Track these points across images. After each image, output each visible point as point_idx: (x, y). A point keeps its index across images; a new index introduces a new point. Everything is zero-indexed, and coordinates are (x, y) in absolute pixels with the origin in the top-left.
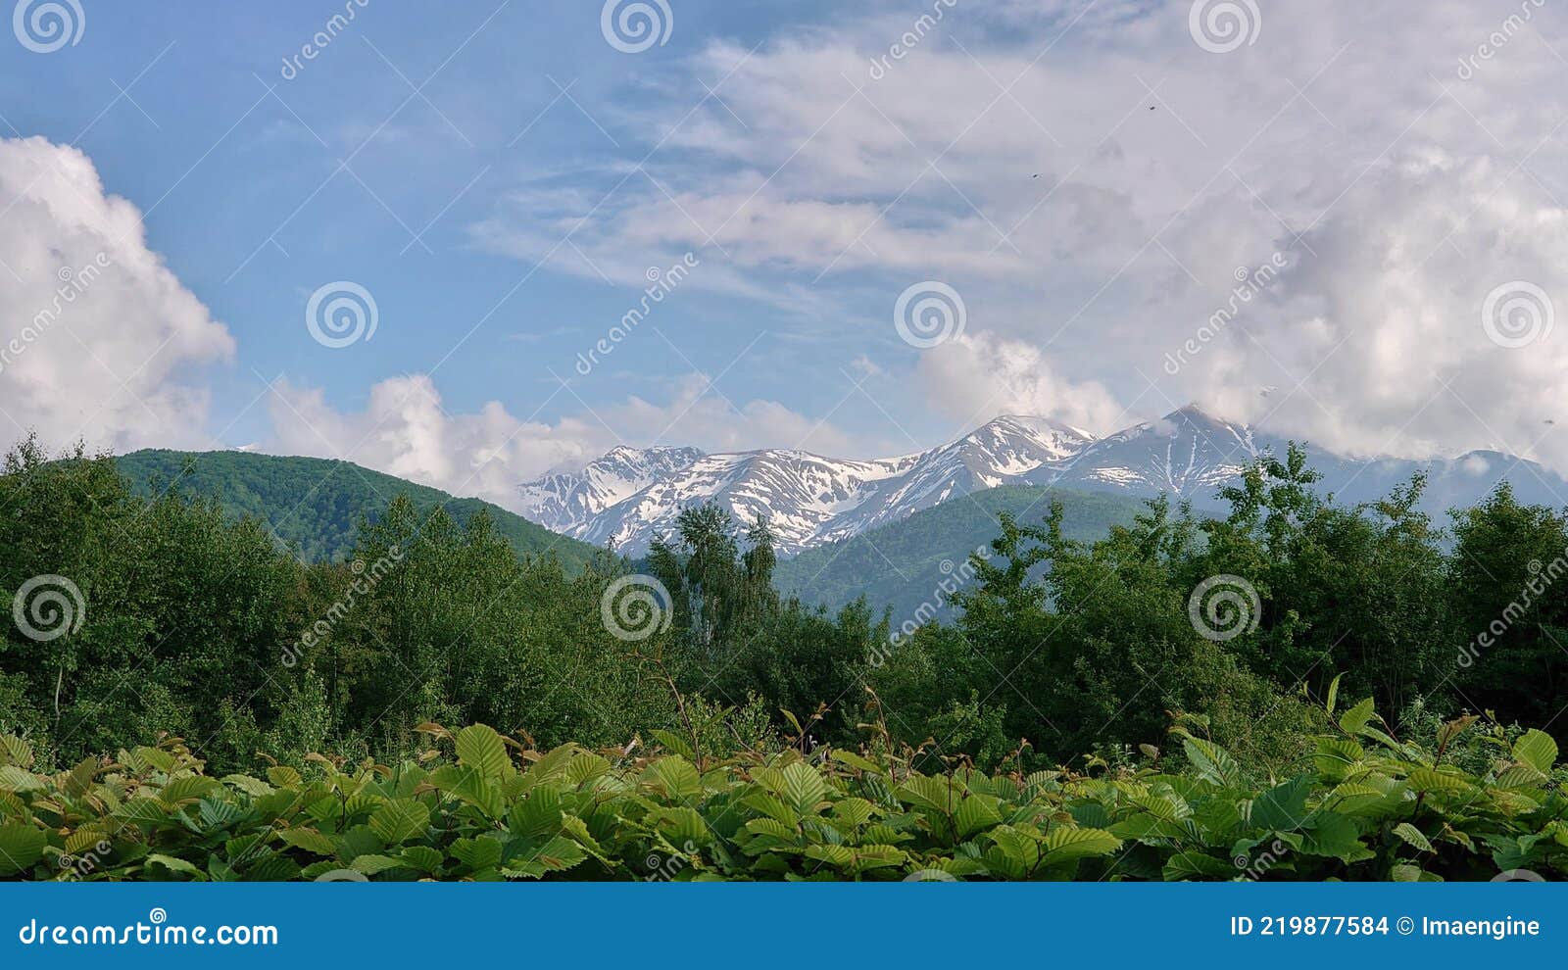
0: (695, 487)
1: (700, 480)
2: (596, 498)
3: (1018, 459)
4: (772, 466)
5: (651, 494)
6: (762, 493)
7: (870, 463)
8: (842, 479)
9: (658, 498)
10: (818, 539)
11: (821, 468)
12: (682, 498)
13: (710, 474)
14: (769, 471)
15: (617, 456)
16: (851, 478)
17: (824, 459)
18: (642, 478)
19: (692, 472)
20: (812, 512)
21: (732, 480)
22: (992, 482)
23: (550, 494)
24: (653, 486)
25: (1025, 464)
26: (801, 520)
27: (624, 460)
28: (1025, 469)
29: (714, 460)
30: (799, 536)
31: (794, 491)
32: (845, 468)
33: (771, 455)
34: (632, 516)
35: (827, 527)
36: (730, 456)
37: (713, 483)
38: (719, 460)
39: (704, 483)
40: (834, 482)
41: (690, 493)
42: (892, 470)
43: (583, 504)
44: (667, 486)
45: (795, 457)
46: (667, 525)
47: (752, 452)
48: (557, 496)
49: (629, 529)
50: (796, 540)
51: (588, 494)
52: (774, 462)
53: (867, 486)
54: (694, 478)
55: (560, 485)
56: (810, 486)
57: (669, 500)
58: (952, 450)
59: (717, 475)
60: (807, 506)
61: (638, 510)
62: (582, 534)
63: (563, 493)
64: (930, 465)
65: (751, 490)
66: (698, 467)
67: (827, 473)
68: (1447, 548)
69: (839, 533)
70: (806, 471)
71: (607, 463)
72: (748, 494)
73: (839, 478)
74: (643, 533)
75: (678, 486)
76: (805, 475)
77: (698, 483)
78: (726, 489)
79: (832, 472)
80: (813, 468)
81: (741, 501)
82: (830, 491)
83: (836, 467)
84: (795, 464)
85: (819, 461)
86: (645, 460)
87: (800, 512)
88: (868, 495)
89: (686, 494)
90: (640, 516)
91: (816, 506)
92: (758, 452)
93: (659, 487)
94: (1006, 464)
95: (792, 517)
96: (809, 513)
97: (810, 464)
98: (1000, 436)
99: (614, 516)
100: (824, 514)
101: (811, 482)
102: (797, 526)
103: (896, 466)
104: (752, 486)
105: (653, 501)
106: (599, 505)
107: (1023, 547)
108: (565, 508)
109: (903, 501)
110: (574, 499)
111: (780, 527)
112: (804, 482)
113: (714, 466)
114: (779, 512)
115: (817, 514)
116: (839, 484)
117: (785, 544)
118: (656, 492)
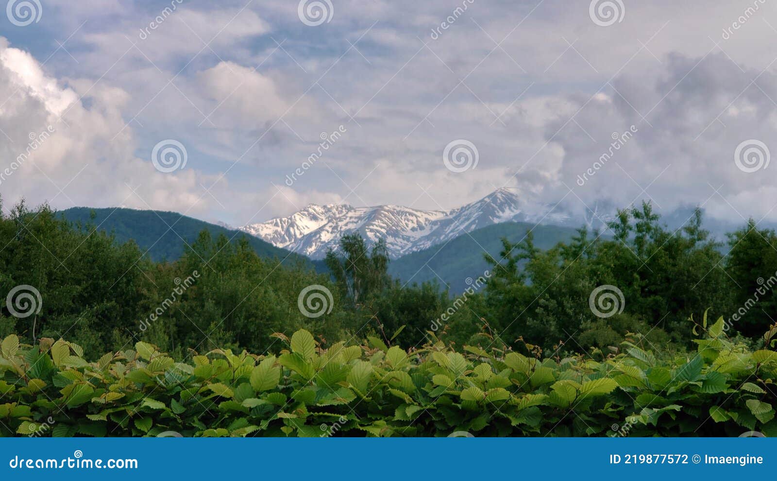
0: (348, 225)
1: (351, 220)
2: (299, 230)
3: (510, 209)
4: (386, 213)
5: (327, 228)
6: (382, 227)
7: (436, 211)
8: (422, 220)
9: (330, 230)
10: (410, 249)
11: (411, 214)
12: (342, 230)
13: (356, 218)
14: (385, 216)
15: (310, 209)
16: (426, 219)
17: (413, 210)
18: (322, 220)
19: (347, 217)
20: (407, 236)
21: (367, 220)
22: (496, 221)
23: (276, 228)
24: (327, 224)
25: (512, 211)
26: (401, 240)
27: (313, 211)
28: (512, 214)
29: (358, 211)
30: (400, 248)
31: (398, 226)
32: (423, 214)
33: (387, 208)
34: (317, 239)
35: (415, 244)
36: (366, 209)
37: (358, 222)
38: (360, 211)
39: (353, 222)
40: (417, 221)
41: (346, 227)
42: (447, 215)
43: (293, 233)
44: (335, 224)
45: (398, 209)
46: (335, 243)
47: (377, 207)
48: (279, 229)
49: (316, 246)
50: (399, 251)
51: (296, 228)
52: (388, 211)
53: (434, 223)
54: (348, 219)
55: (281, 223)
56: (406, 224)
57: (335, 230)
58: (476, 205)
59: (360, 218)
60: (404, 233)
61: (320, 236)
62: (292, 248)
63: (282, 227)
64: (466, 213)
65: (377, 226)
66: (350, 214)
67: (414, 216)
68: (726, 252)
69: (421, 246)
70: (404, 216)
71: (305, 212)
72: (375, 227)
73: (420, 220)
74: (323, 247)
75: (340, 224)
76: (403, 218)
77: (350, 222)
78: (365, 225)
79: (416, 216)
80: (407, 214)
81: (371, 231)
82: (416, 226)
83: (418, 214)
84: (398, 213)
85: (411, 211)
86: (323, 211)
87: (401, 236)
88: (435, 228)
89: (344, 228)
90: (321, 239)
91: (409, 233)
92: (380, 207)
93: (330, 224)
94: (503, 211)
95: (397, 239)
96: (405, 237)
97: (406, 212)
98: (500, 197)
99: (309, 239)
100: (413, 237)
101: (406, 221)
102: (399, 243)
103: (448, 214)
104: (377, 223)
105: (328, 232)
106: (301, 234)
107: (515, 253)
108: (284, 235)
109: (452, 231)
110: (288, 231)
111: (391, 243)
112: (403, 222)
113: (358, 214)
114: (390, 236)
115: (409, 237)
116: (420, 222)
117: (393, 252)
118: (330, 227)
